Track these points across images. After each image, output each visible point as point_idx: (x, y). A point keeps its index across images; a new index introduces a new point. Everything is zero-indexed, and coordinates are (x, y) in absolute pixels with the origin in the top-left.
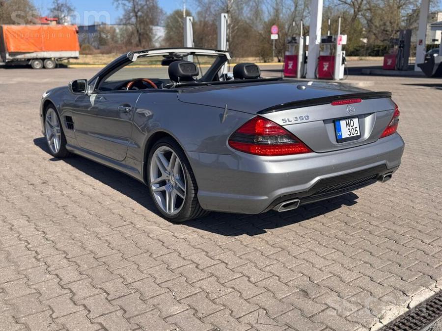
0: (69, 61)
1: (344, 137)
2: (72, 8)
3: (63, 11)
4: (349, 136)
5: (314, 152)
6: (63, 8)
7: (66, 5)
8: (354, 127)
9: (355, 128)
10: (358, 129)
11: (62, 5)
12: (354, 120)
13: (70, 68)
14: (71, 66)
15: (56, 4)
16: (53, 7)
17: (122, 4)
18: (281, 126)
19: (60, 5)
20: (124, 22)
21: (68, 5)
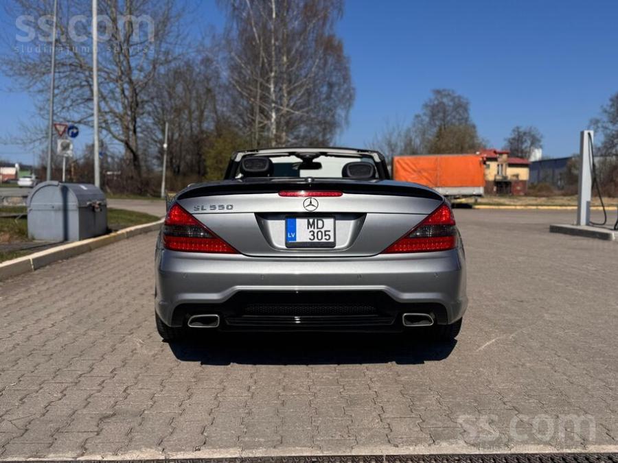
0: (476, 200)
1: (299, 240)
2: (538, 137)
3: (526, 141)
4: (310, 241)
5: (241, 253)
6: (525, 137)
7: (530, 133)
8: (323, 230)
9: (325, 231)
10: (331, 234)
11: (525, 133)
12: (325, 220)
13: (475, 209)
14: (477, 207)
15: (516, 133)
16: (513, 136)
17: (603, 127)
18: (191, 214)
19: (522, 134)
20: (604, 152)
21: (533, 133)
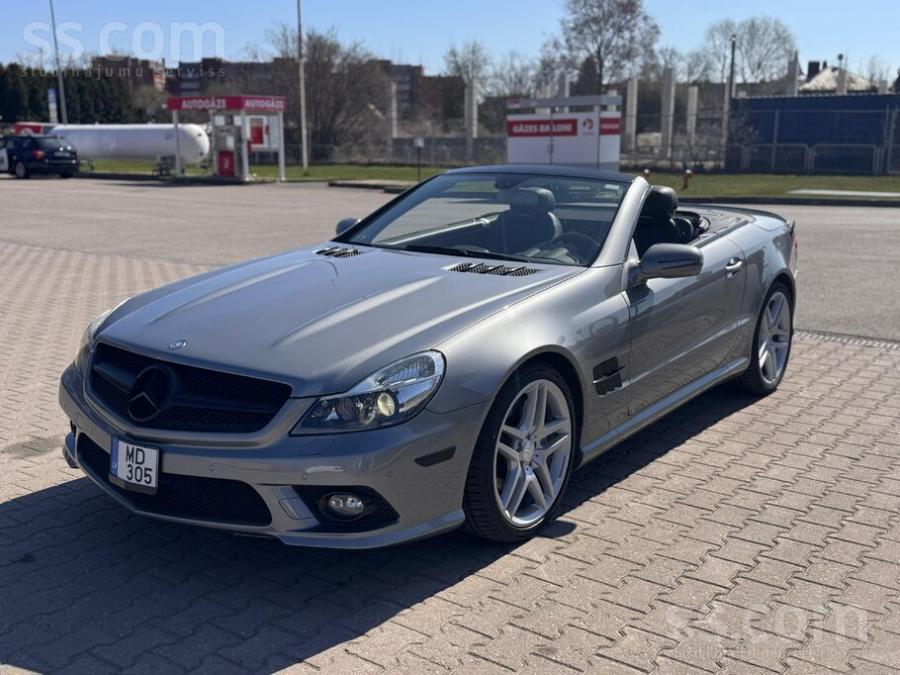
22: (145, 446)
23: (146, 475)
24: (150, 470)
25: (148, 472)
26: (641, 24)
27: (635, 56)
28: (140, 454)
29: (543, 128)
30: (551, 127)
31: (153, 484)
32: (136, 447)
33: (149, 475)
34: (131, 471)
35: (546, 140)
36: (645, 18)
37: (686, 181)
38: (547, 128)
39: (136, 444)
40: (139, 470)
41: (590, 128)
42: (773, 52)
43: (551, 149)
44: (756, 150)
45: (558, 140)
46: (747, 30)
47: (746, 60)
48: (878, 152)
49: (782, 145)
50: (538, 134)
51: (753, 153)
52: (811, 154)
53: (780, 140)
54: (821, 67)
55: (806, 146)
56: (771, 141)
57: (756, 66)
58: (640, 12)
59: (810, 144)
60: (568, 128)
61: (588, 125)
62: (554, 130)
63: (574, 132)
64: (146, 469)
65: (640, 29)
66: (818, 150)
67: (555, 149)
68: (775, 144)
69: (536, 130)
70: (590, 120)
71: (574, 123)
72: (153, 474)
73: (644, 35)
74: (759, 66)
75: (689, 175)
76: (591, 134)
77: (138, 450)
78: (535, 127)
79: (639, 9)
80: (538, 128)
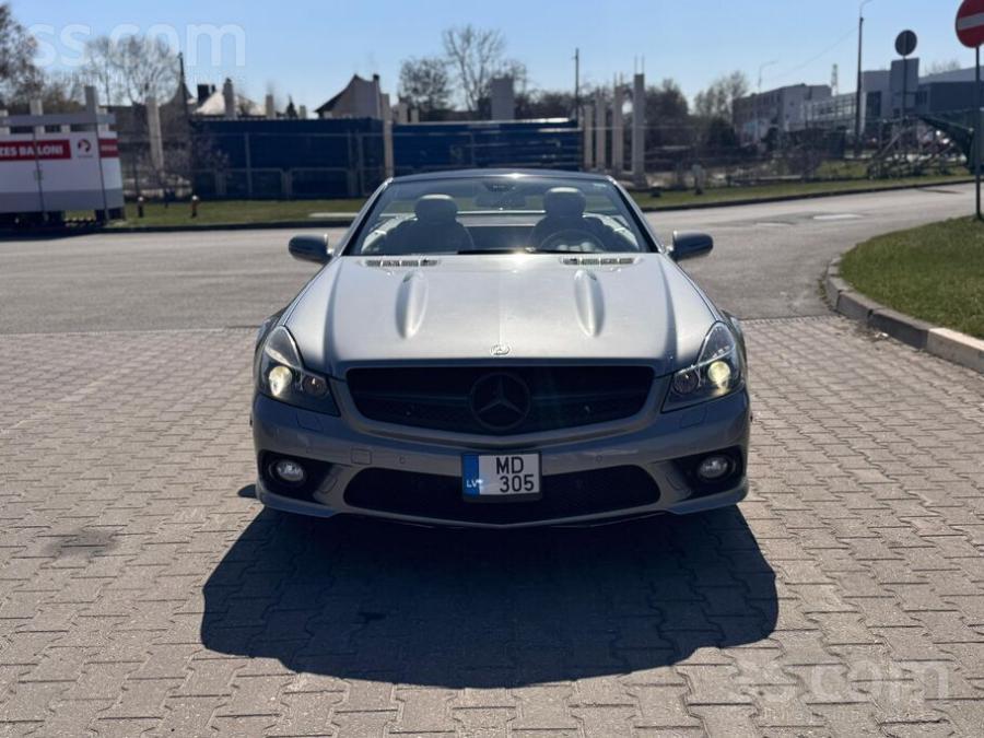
22: (522, 453)
23: (526, 482)
24: (531, 476)
25: (528, 479)
26: (14, 35)
27: (14, 72)
28: (517, 462)
29: (23, 151)
30: (35, 150)
31: (536, 489)
32: (510, 457)
33: (530, 482)
34: (506, 483)
35: (31, 165)
36: (19, 28)
37: (194, 209)
38: (30, 151)
39: (510, 454)
40: (517, 480)
41: (88, 150)
42: (160, 73)
43: (39, 175)
44: (230, 176)
45: (44, 164)
46: (127, 47)
47: (131, 81)
48: (351, 176)
49: (257, 170)
50: (19, 158)
51: (228, 179)
52: (287, 179)
53: (253, 166)
54: (210, 91)
55: (281, 170)
56: (244, 165)
57: (143, 87)
58: (10, 21)
59: (286, 169)
60: (58, 150)
61: (84, 146)
62: (40, 152)
63: (67, 155)
64: (526, 476)
65: (13, 40)
66: (294, 173)
67: (43, 175)
68: (249, 170)
69: (14, 153)
70: (86, 141)
71: (65, 144)
72: (536, 480)
73: (20, 47)
74: (147, 87)
75: (196, 202)
76: (91, 156)
77: (513, 459)
78: (13, 149)
79: (8, 18)
80: (18, 150)
